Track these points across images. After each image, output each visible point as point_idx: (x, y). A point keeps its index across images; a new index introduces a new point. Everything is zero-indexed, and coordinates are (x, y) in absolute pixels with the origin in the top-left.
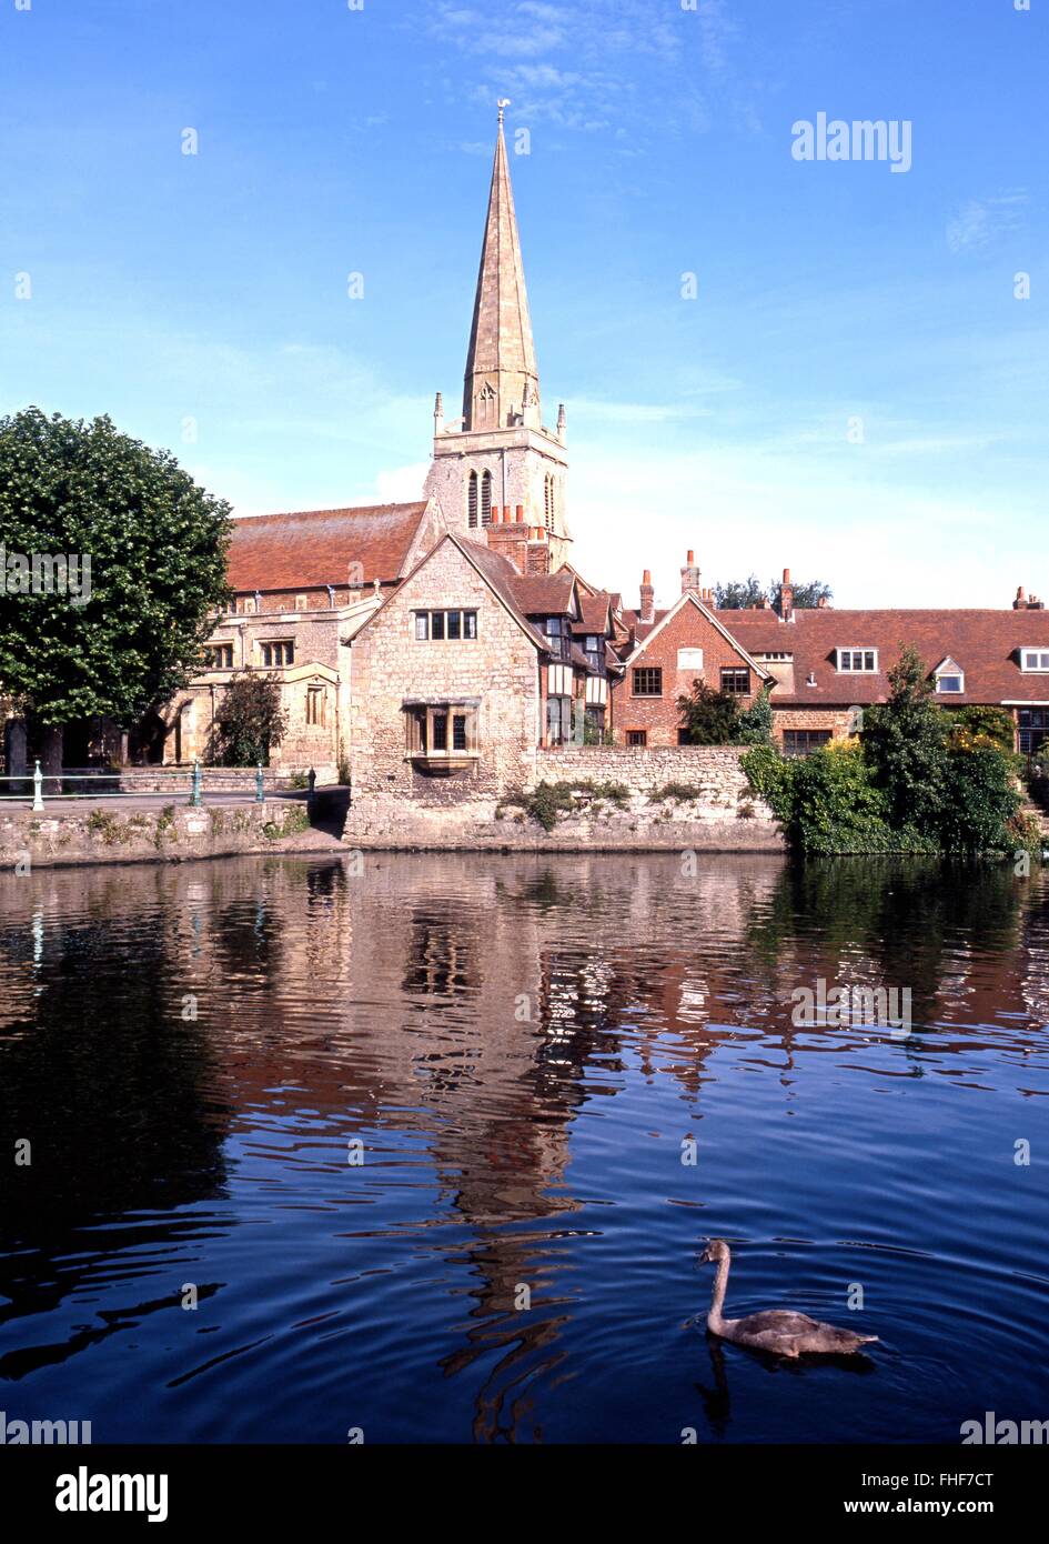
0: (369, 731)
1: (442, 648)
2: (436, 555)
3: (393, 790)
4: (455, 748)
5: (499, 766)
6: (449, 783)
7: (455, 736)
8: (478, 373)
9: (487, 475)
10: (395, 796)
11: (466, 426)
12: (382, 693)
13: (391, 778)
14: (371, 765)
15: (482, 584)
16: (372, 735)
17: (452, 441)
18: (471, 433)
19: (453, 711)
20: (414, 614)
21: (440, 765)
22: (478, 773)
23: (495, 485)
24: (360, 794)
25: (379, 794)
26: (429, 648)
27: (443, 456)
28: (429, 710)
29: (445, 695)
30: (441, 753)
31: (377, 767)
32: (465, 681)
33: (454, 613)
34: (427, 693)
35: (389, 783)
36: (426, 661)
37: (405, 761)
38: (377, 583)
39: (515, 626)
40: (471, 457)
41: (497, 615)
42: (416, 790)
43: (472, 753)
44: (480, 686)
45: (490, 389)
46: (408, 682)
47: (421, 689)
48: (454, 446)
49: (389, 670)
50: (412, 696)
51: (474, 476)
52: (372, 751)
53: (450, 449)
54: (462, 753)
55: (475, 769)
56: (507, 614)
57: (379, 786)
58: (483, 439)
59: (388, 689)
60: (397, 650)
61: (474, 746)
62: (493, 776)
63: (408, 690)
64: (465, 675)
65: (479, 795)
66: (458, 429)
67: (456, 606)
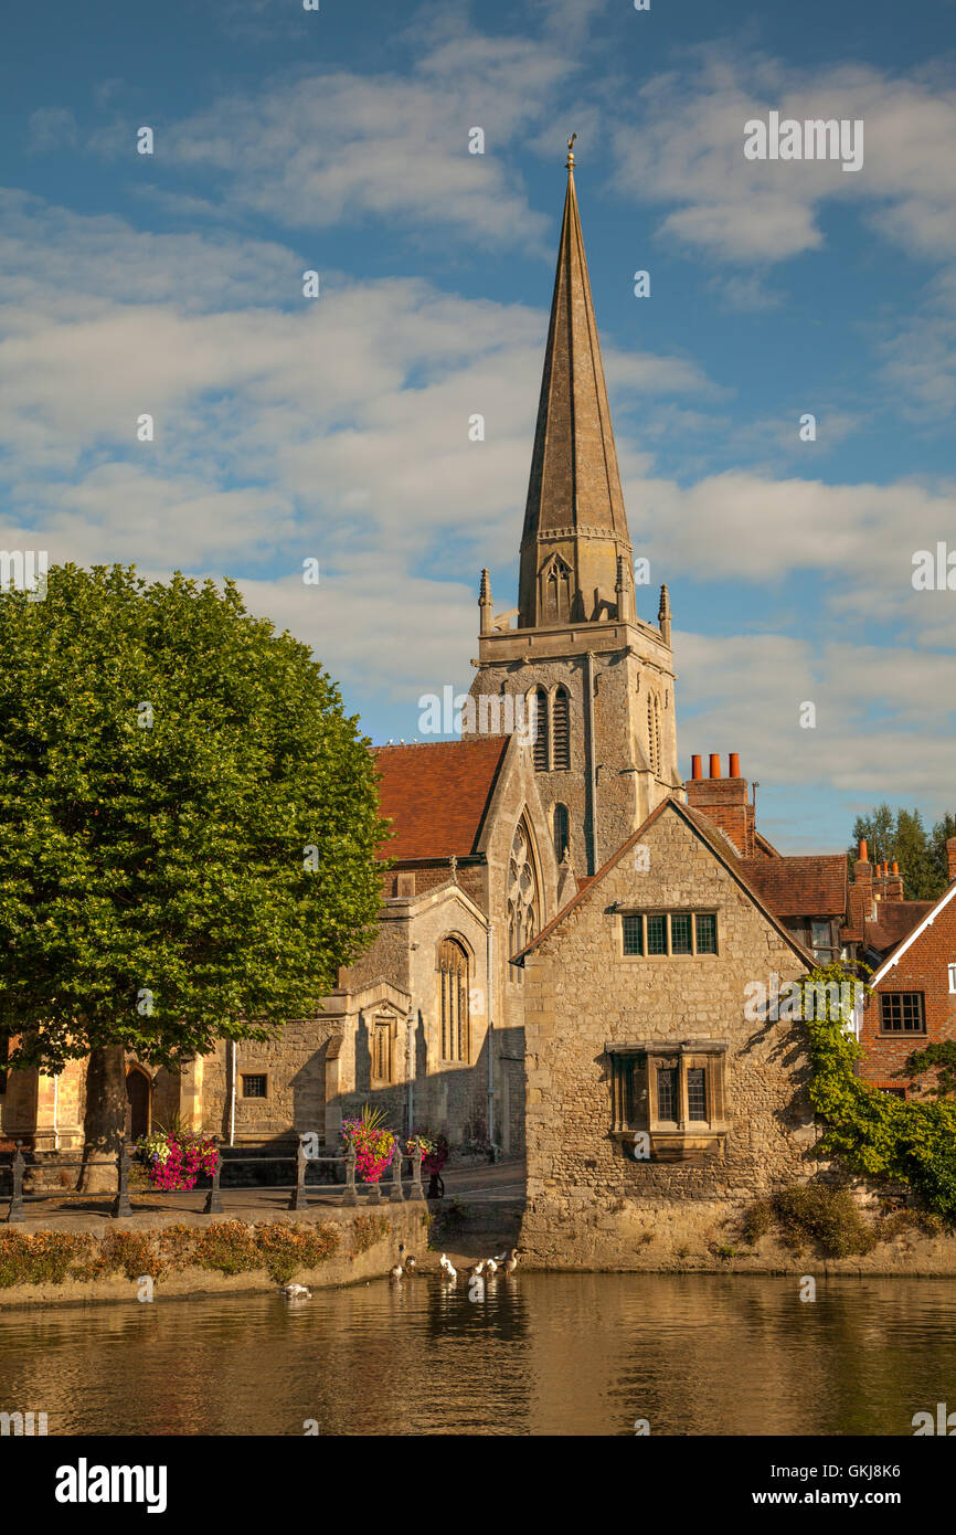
0: (554, 1092)
1: (665, 967)
2: (651, 830)
3: (594, 1183)
4: (691, 1119)
5: (756, 1146)
6: (680, 1171)
7: (690, 1099)
8: (543, 542)
9: (562, 693)
10: (597, 1192)
11: (527, 618)
12: (572, 1034)
13: (591, 1164)
14: (558, 1144)
15: (723, 873)
16: (560, 1097)
17: (507, 643)
18: (538, 629)
19: (688, 1061)
20: (619, 917)
21: (666, 1144)
22: (727, 1155)
23: (576, 706)
24: (543, 1188)
25: (572, 1188)
26: (644, 967)
27: (493, 665)
28: (651, 1059)
29: (672, 1037)
30: (670, 1126)
31: (568, 1148)
32: (702, 1017)
33: (682, 915)
34: (643, 1034)
35: (588, 1173)
36: (641, 987)
37: (611, 1136)
38: (454, 862)
39: (775, 935)
40: (538, 666)
41: (748, 917)
42: (631, 1182)
43: (718, 1125)
44: (726, 1024)
45: (563, 566)
46: (614, 1017)
47: (634, 1030)
48: (508, 649)
49: (585, 998)
50: (620, 1039)
51: (542, 695)
52: (558, 1122)
53: (504, 655)
54: (702, 1125)
55: (722, 1151)
56: (762, 918)
57: (571, 1176)
58: (554, 639)
59: (583, 1028)
60: (595, 969)
61: (719, 1113)
62: (750, 1162)
63: (613, 1030)
64: (700, 1007)
65: (729, 1191)
66: (514, 625)
67: (686, 902)
